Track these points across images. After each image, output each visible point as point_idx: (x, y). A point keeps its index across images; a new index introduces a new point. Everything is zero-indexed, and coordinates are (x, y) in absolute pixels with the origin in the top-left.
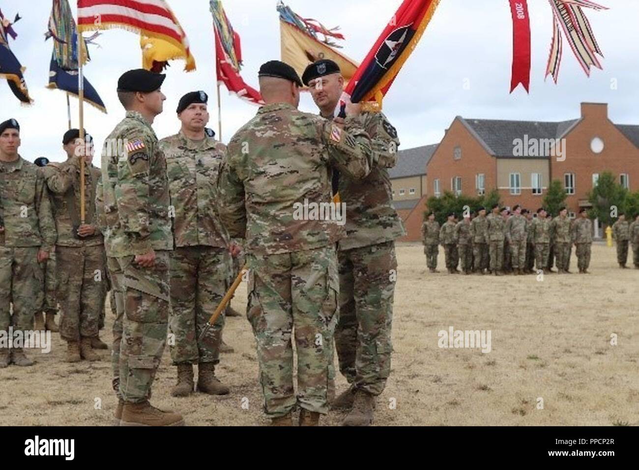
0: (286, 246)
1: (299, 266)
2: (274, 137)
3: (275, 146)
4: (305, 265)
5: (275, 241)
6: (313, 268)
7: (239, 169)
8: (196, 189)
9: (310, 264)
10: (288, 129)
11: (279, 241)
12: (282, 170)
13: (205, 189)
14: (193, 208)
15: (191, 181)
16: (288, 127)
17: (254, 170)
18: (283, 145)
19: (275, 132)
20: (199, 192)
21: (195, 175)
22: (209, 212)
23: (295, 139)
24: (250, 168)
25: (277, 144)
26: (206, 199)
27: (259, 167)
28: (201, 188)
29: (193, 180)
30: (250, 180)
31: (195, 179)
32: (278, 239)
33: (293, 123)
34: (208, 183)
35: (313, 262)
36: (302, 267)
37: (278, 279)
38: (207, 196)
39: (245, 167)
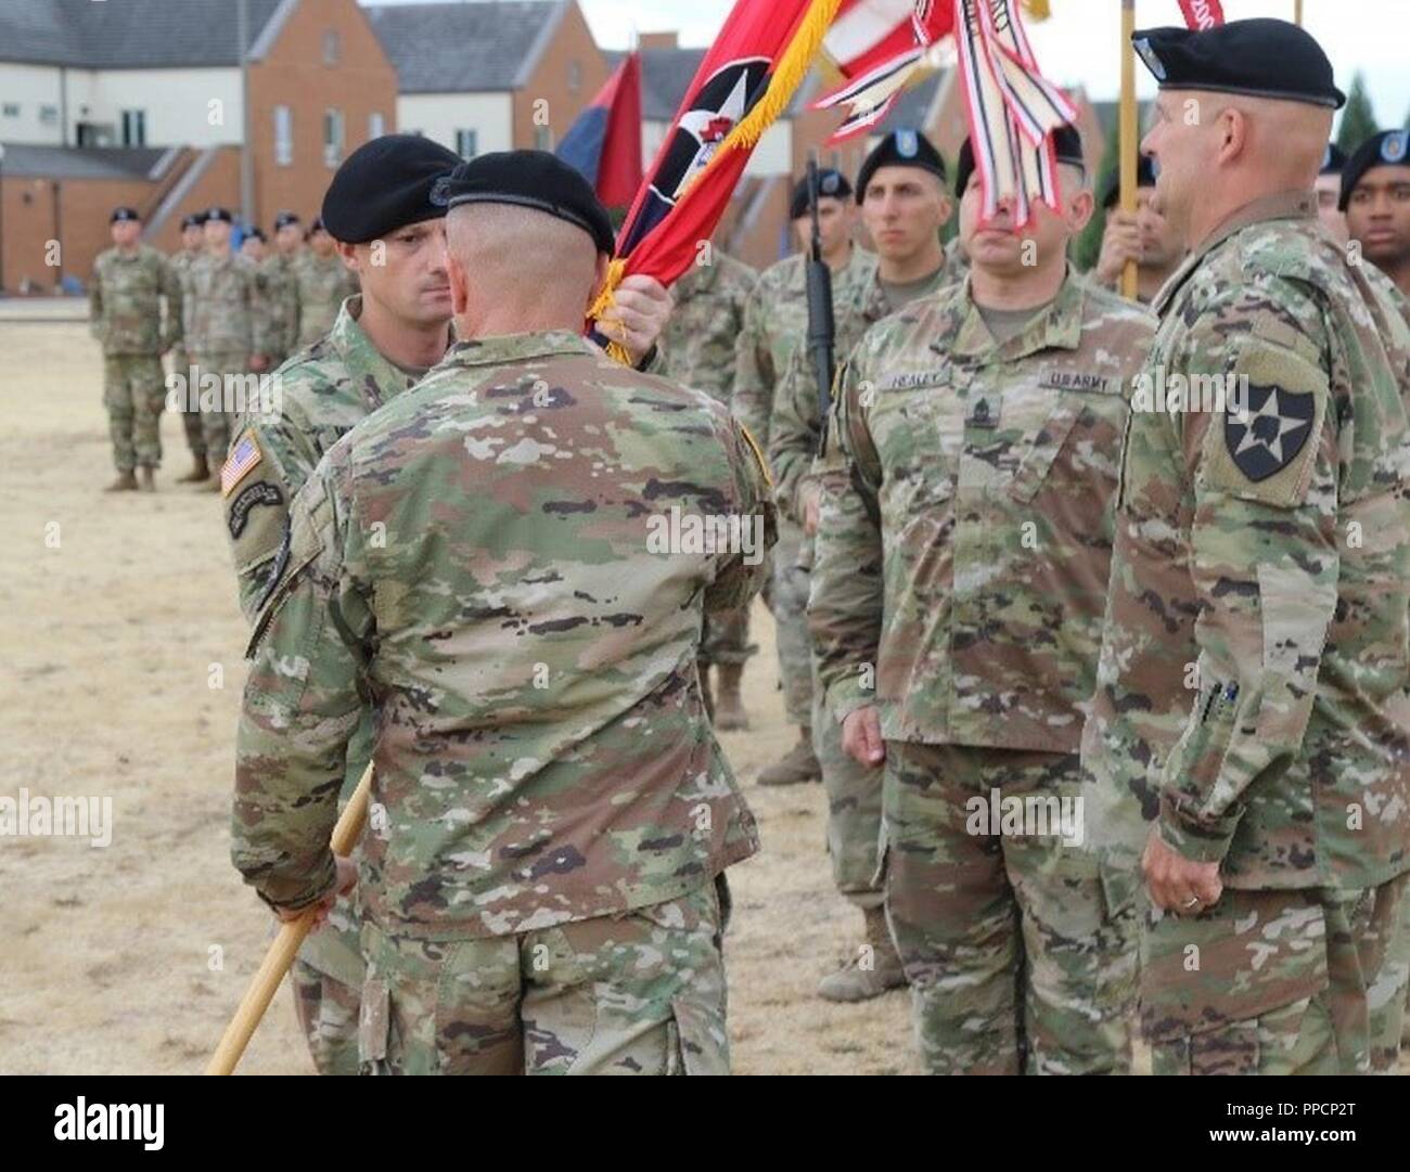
0: (561, 898)
1: (551, 991)
2: (546, 466)
3: (549, 507)
4: (569, 989)
5: (518, 878)
6: (602, 1005)
7: (390, 594)
8: (953, 522)
9: (591, 988)
10: (604, 441)
11: (533, 878)
12: (584, 610)
13: (989, 524)
14: (939, 596)
15: (940, 489)
16: (605, 434)
17: (460, 599)
18: (589, 507)
19: (549, 449)
20: (963, 533)
21: (957, 463)
22: (1003, 615)
23: (638, 488)
24: (444, 589)
25: (560, 496)
26: (994, 561)
27: (480, 589)
28: (974, 517)
29: (947, 483)
30: (438, 636)
31: (954, 479)
32: (527, 873)
33: (624, 421)
34: (1003, 497)
35: (605, 980)
36: (560, 996)
37: (465, 1040)
38: (996, 552)
39: (414, 582)
